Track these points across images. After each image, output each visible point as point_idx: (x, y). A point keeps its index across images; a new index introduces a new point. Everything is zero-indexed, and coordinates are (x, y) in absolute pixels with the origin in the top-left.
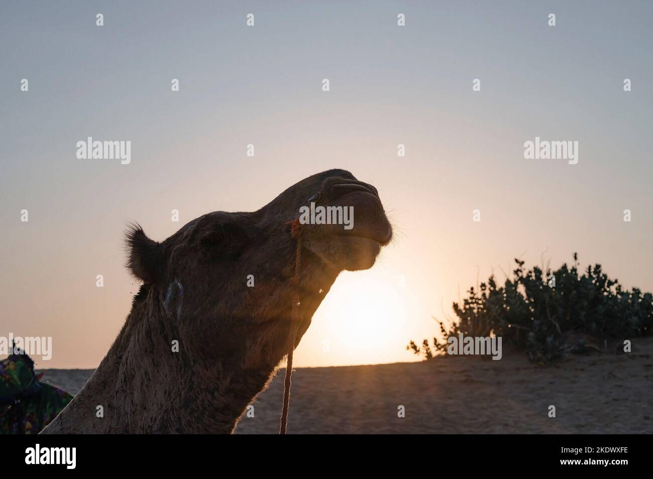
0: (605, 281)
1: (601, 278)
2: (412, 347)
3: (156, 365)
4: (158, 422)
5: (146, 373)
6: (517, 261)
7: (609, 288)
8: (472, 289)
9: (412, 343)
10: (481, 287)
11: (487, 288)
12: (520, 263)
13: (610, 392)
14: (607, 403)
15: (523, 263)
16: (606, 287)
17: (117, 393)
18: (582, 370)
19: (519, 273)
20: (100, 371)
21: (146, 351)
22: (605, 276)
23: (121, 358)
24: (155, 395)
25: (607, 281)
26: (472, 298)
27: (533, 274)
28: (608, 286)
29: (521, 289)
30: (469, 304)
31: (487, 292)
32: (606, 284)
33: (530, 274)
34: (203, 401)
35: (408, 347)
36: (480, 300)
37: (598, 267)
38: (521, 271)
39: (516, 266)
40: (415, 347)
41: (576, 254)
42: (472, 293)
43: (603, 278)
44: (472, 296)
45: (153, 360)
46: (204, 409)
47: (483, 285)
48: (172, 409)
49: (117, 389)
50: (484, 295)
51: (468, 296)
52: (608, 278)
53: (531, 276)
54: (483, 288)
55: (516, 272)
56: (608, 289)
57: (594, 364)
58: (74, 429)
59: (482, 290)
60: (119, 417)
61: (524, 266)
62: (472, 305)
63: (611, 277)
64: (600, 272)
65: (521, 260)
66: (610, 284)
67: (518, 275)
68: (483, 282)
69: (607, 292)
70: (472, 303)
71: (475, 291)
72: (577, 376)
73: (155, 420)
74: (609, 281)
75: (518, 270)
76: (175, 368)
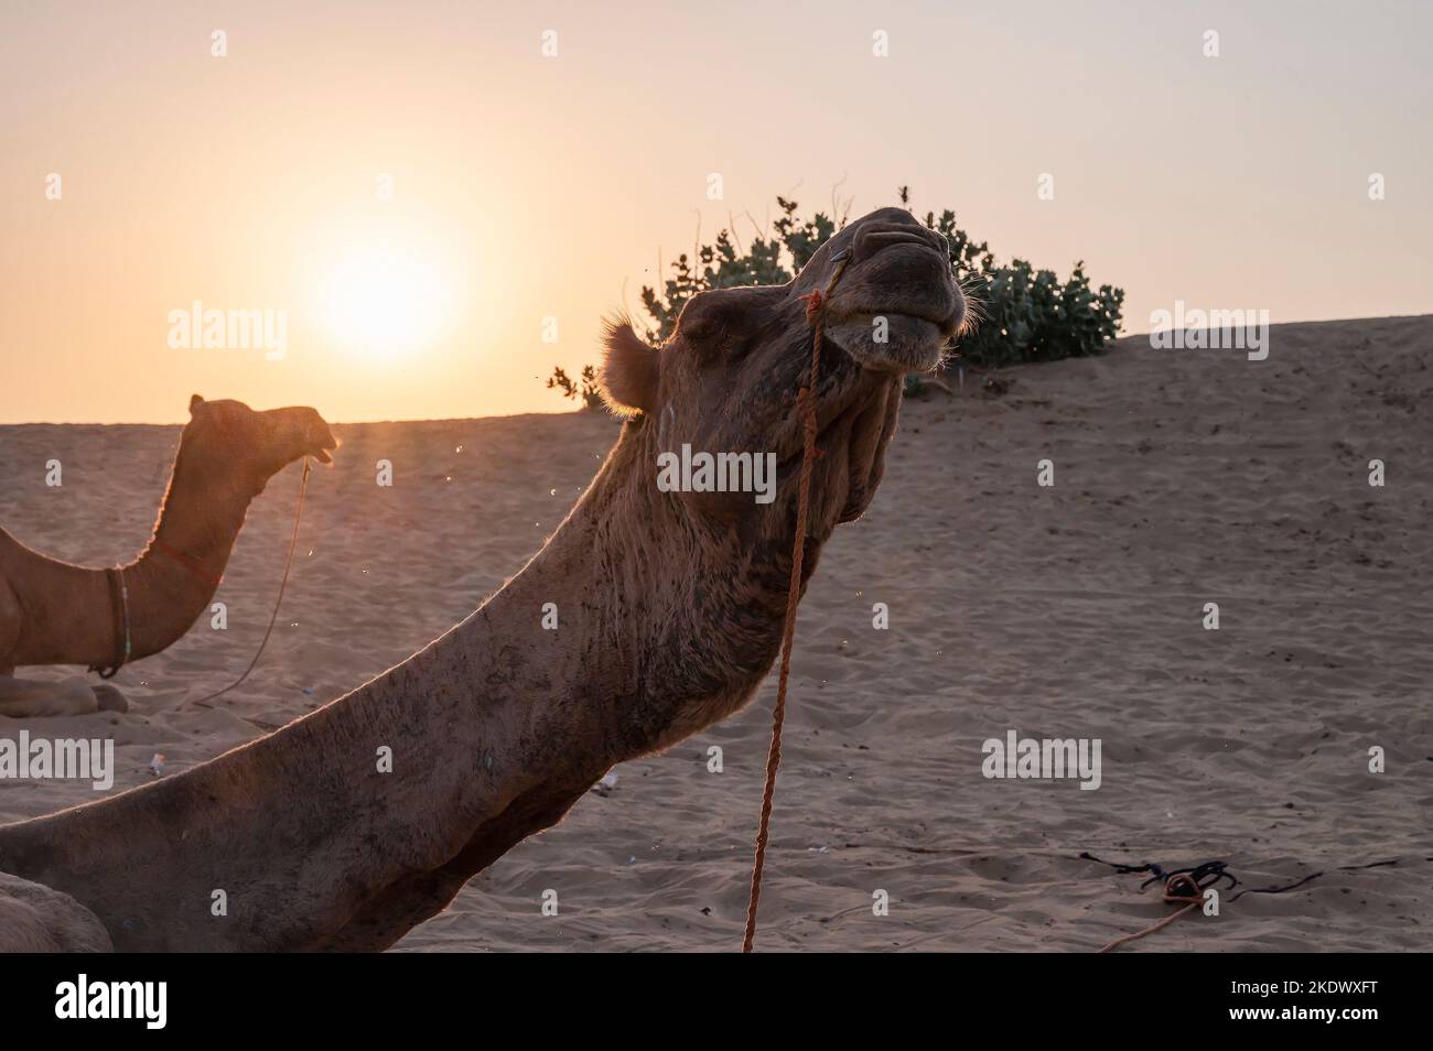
0: (962, 247)
1: (954, 238)
2: (560, 382)
3: (655, 538)
4: (665, 632)
5: (641, 551)
6: (781, 202)
7: (970, 260)
8: (683, 258)
9: (559, 373)
10: (702, 254)
11: (715, 257)
12: (787, 206)
13: (976, 478)
14: (971, 500)
15: (793, 206)
16: (962, 258)
17: (597, 584)
18: (917, 431)
19: (786, 227)
20: (559, 544)
21: (639, 516)
22: (962, 235)
23: (595, 522)
24: (658, 587)
25: (966, 246)
26: (681, 279)
27: (815, 231)
28: (968, 258)
29: (786, 260)
30: (678, 290)
31: (716, 266)
32: (963, 253)
33: (807, 231)
34: (718, 595)
35: (551, 382)
36: (700, 282)
37: (948, 216)
38: (790, 224)
39: (781, 214)
40: (565, 382)
41: (905, 188)
42: (683, 268)
43: (958, 239)
44: (684, 273)
45: (651, 531)
46: (723, 607)
47: (707, 251)
48: (683, 610)
49: (596, 575)
50: (708, 271)
51: (673, 274)
52: (968, 241)
53: (811, 234)
54: (707, 257)
55: (781, 225)
56: (967, 263)
57: (940, 419)
58: (517, 640)
59: (705, 261)
60: (603, 624)
61: (795, 213)
62: (683, 294)
63: (974, 239)
64: (952, 226)
65: (789, 201)
66: (972, 251)
67: (784, 233)
68: (707, 246)
69: (965, 269)
70: (684, 289)
71: (690, 264)
72: (905, 445)
73: (661, 628)
74: (970, 245)
75: (785, 222)
76: (683, 545)
